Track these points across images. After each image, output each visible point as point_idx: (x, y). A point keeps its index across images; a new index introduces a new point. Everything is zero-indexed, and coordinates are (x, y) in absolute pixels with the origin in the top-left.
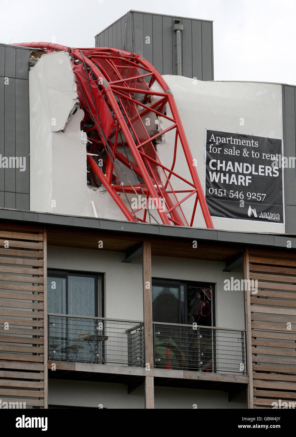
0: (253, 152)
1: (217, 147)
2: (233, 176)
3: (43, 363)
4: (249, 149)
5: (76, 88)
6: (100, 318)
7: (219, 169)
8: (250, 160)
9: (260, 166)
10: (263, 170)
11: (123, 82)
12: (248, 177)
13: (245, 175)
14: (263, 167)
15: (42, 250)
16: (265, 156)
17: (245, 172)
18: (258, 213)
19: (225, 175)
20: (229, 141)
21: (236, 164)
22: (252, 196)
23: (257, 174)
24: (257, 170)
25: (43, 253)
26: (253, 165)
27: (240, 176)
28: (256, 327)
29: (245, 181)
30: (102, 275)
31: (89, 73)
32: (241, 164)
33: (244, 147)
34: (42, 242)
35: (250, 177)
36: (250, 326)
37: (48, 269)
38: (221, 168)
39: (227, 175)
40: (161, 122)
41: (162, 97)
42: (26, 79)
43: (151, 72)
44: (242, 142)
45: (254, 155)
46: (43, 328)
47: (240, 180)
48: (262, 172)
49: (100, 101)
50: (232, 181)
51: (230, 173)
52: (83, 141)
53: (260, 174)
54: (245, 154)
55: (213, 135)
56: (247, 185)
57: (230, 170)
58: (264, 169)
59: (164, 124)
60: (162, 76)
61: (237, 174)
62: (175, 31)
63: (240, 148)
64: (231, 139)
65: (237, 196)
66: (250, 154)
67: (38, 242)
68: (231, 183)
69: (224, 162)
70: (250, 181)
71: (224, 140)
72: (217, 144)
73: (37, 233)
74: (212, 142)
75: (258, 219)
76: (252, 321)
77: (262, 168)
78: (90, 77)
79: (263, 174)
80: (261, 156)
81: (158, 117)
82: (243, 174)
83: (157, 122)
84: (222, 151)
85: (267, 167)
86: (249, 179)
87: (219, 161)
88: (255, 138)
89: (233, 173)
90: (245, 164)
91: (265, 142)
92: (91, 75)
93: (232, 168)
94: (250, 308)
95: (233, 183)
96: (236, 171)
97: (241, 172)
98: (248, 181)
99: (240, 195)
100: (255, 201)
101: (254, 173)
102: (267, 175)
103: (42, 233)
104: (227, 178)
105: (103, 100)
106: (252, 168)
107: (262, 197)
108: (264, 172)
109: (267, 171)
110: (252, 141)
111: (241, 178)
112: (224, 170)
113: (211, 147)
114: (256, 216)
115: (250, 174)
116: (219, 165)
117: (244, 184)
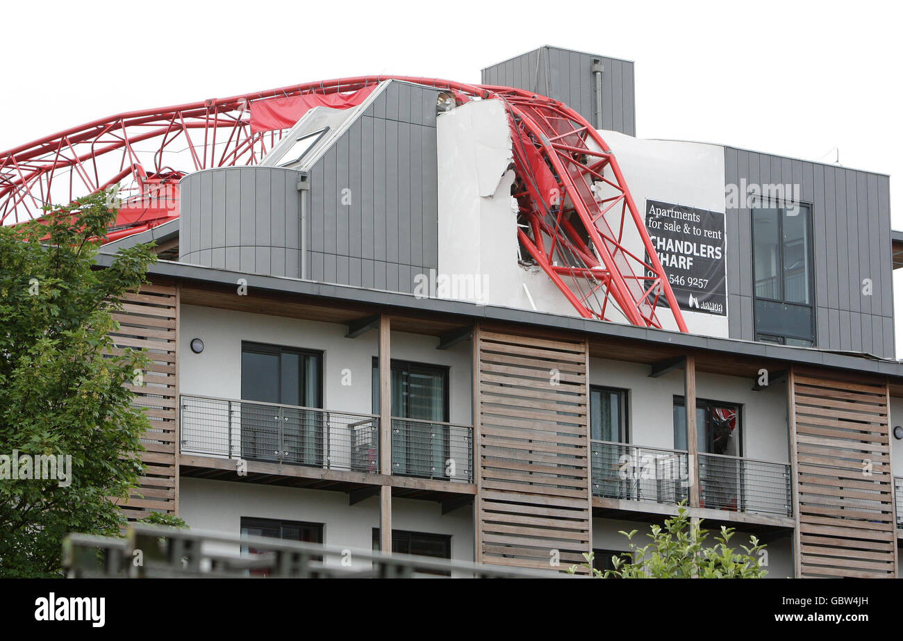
0: (694, 228)
1: (658, 220)
2: (674, 257)
3: (587, 499)
4: (691, 224)
5: (511, 146)
6: (624, 444)
7: (658, 248)
8: (691, 238)
9: (702, 246)
10: (705, 251)
11: (560, 139)
12: (689, 259)
13: (686, 256)
14: (705, 246)
15: (584, 364)
16: (707, 233)
17: (686, 252)
18: (700, 303)
19: (665, 256)
20: (670, 213)
21: (677, 242)
22: (694, 282)
23: (698, 255)
24: (698, 251)
25: (585, 368)
26: (695, 244)
27: (680, 257)
28: (802, 461)
29: (686, 263)
30: (626, 391)
31: (518, 124)
32: (682, 242)
33: (686, 222)
34: (584, 353)
35: (692, 259)
36: (795, 459)
37: (590, 385)
38: (661, 246)
39: (667, 255)
40: (600, 188)
41: (602, 159)
42: (434, 126)
43: (583, 126)
44: (684, 216)
45: (696, 232)
46: (586, 457)
47: (680, 262)
48: (704, 253)
49: (538, 161)
50: (672, 263)
51: (671, 253)
52: (514, 209)
53: (702, 255)
54: (686, 230)
55: (653, 206)
56: (688, 268)
57: (670, 249)
58: (706, 249)
59: (603, 191)
60: (597, 131)
61: (678, 254)
62: (595, 73)
63: (681, 222)
64: (672, 211)
65: (678, 281)
66: (691, 231)
67: (579, 353)
68: (671, 266)
69: (664, 239)
70: (691, 264)
71: (664, 213)
72: (657, 217)
73: (578, 343)
74: (652, 215)
75: (700, 310)
76: (798, 453)
77: (704, 248)
78: (521, 131)
79: (705, 256)
80: (703, 233)
81: (596, 182)
82: (683, 255)
83: (593, 188)
84: (662, 226)
85: (709, 247)
86: (690, 261)
87: (659, 238)
88: (697, 211)
89: (674, 253)
90: (686, 243)
91: (707, 215)
92: (521, 127)
93: (672, 247)
94: (795, 438)
95: (674, 265)
96: (676, 251)
97: (682, 252)
98: (689, 264)
99: (681, 280)
100: (695, 288)
101: (695, 254)
102: (709, 257)
103: (584, 343)
104: (667, 259)
105: (542, 162)
106: (693, 247)
107: (704, 283)
108: (706, 253)
109: (709, 252)
110: (694, 215)
111: (682, 260)
112: (664, 249)
113: (650, 221)
114: (697, 307)
115: (692, 255)
116: (659, 243)
117: (685, 268)
